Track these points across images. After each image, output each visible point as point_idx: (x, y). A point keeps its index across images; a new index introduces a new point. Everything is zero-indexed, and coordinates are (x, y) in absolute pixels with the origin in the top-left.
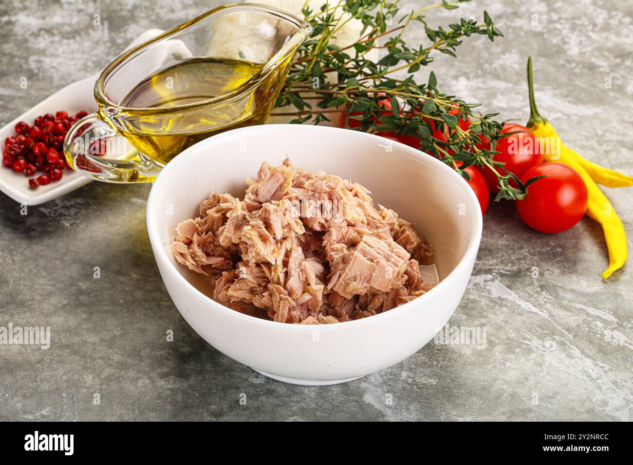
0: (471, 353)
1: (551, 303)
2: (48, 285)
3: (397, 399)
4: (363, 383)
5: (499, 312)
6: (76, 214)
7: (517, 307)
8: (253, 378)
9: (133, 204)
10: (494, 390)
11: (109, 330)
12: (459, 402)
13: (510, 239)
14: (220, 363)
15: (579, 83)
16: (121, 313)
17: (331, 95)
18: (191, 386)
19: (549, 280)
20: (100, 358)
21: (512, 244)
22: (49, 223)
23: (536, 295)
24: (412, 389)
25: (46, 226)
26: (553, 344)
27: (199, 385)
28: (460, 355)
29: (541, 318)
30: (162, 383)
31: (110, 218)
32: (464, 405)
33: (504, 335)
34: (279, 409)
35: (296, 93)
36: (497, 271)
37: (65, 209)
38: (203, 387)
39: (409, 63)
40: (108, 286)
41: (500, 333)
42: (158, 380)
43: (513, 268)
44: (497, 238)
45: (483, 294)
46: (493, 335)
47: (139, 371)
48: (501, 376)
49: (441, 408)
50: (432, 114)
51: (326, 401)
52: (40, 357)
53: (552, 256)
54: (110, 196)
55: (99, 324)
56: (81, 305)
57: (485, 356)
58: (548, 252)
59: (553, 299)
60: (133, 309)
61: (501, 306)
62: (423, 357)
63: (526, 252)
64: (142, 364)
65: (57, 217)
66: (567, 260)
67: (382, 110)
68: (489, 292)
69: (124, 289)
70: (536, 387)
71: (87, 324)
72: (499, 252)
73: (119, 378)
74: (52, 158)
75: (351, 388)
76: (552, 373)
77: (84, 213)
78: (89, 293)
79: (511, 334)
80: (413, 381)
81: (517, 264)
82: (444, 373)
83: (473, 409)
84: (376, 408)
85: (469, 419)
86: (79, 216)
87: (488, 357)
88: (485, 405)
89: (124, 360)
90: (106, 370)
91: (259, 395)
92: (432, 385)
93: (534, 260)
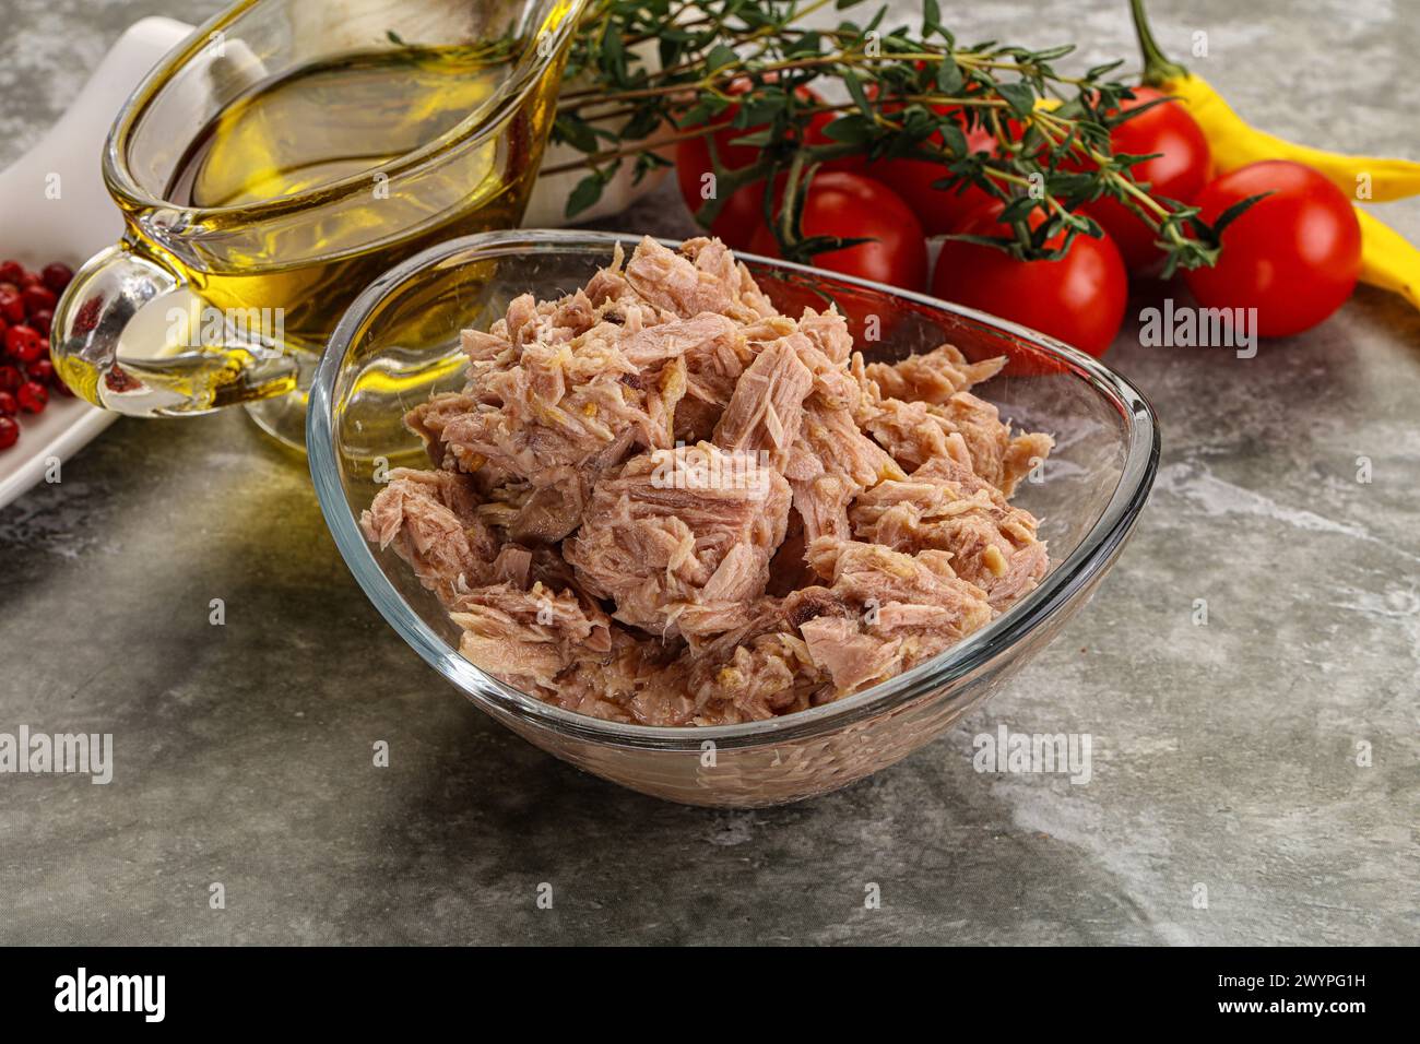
0: (1224, 657)
1: (1359, 502)
2: (94, 713)
3: (1099, 807)
4: (995, 784)
5: (1246, 549)
6: (81, 523)
7: (1283, 527)
8: (717, 833)
9: (217, 469)
10: (1322, 734)
11: (300, 794)
12: (1253, 782)
14: (619, 816)
16: (312, 745)
18: (572, 889)
19: (1332, 449)
21: (1200, 383)
22: (22, 560)
23: (1315, 491)
24: (1123, 775)
25: (17, 567)
26: (1411, 595)
27: (589, 882)
28: (1200, 667)
29: (1352, 541)
30: (493, 897)
31: (172, 515)
32: (1270, 787)
33: (1284, 598)
34: (819, 893)
36: (1194, 452)
37: (47, 518)
38: (602, 883)
40: (247, 683)
41: (1273, 597)
42: (481, 892)
43: (1230, 437)
44: (1158, 374)
45: (1187, 512)
46: (1257, 605)
47: (424, 880)
48: (1322, 698)
49: (1216, 805)
50: (958, 92)
51: (926, 848)
52: (156, 900)
53: (1309, 391)
55: (271, 784)
56: (199, 745)
57: (1264, 659)
58: (1294, 382)
60: (338, 726)
61: (1244, 532)
62: (1113, 693)
63: (1243, 393)
64: (424, 859)
65: (33, 539)
66: (1347, 391)
68: (1199, 504)
69: (292, 682)
71: (240, 790)
72: (1178, 407)
75: (972, 803)
77: (102, 517)
78: (209, 711)
79: (1300, 594)
80: (1118, 756)
81: (1235, 426)
82: (1182, 718)
83: (1296, 790)
84: (1057, 840)
85: (1297, 816)
86: (90, 526)
87: (1271, 659)
88: (1320, 775)
89: (373, 861)
90: (340, 895)
91: (753, 872)
92: (1167, 754)
93: (1271, 408)
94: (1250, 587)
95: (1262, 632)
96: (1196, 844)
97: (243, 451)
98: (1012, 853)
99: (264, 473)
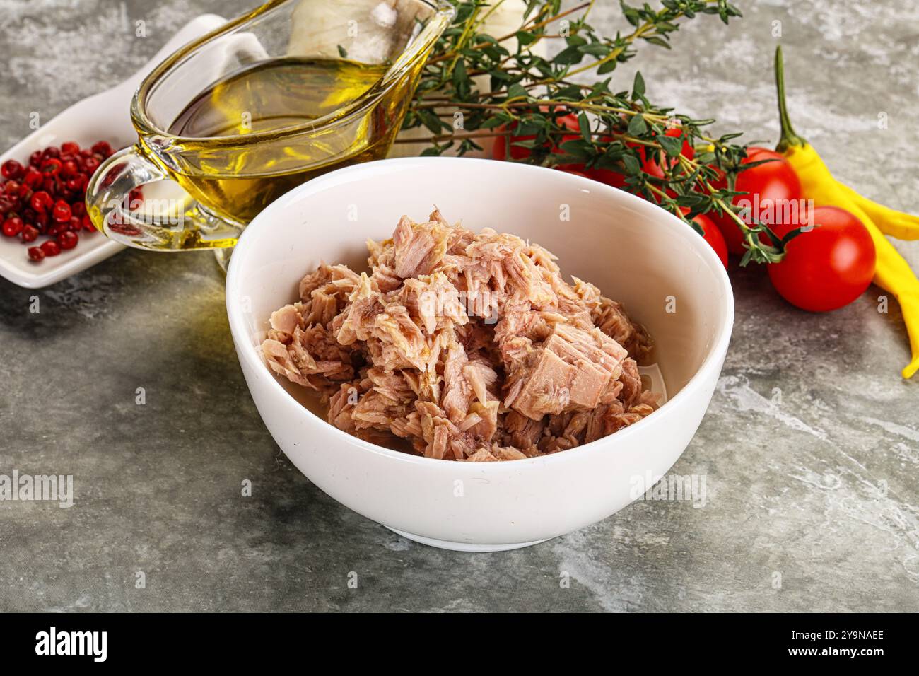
0: (715, 496)
1: (829, 417)
2: (70, 409)
3: (610, 569)
4: (557, 545)
5: (752, 433)
6: (101, 299)
7: (778, 424)
8: (391, 542)
9: (187, 282)
10: (754, 550)
11: (167, 476)
12: (703, 571)
13: (760, 322)
14: (340, 522)
15: (844, 82)
16: (183, 449)
17: (482, 110)
18: (298, 558)
19: (824, 383)
20: (158, 518)
21: (763, 330)
22: (61, 314)
23: (805, 406)
24: (631, 553)
25: (58, 318)
26: (837, 478)
27: (310, 556)
29: (816, 440)
30: (253, 554)
31: (153, 304)
32: (712, 575)
33: (763, 467)
34: (434, 589)
35: (430, 109)
36: (744, 371)
37: (84, 293)
38: (317, 558)
39: (600, 59)
40: (160, 408)
41: (756, 465)
42: (248, 550)
43: (768, 365)
45: (726, 406)
46: (746, 468)
47: (218, 537)
48: (763, 530)
49: (677, 580)
50: (641, 136)
51: (504, 575)
52: (66, 519)
53: (824, 346)
54: (150, 271)
55: (152, 467)
56: (122, 438)
57: (737, 500)
58: (818, 340)
59: (832, 410)
60: (201, 441)
61: (755, 423)
62: (643, 505)
63: (786, 341)
64: (222, 525)
65: (72, 304)
66: (847, 351)
67: (563, 132)
68: (735, 402)
69: (185, 412)
70: (816, 545)
71: (134, 467)
72: (745, 343)
73: (188, 548)
74: (62, 215)
75: (539, 553)
76: (840, 523)
77: (113, 298)
78: (133, 420)
79: (773, 466)
80: (632, 542)
81: (773, 360)
82: (677, 527)
83: (726, 580)
84: (579, 584)
85: (721, 595)
86: (106, 302)
87: (742, 502)
88: (743, 574)
89: (194, 521)
90: (168, 537)
91: (402, 569)
92: (661, 546)
93: (799, 352)
94: (746, 456)
95: (742, 484)
96: (657, 601)
97: (205, 274)
98: (551, 586)
99: (213, 289)
